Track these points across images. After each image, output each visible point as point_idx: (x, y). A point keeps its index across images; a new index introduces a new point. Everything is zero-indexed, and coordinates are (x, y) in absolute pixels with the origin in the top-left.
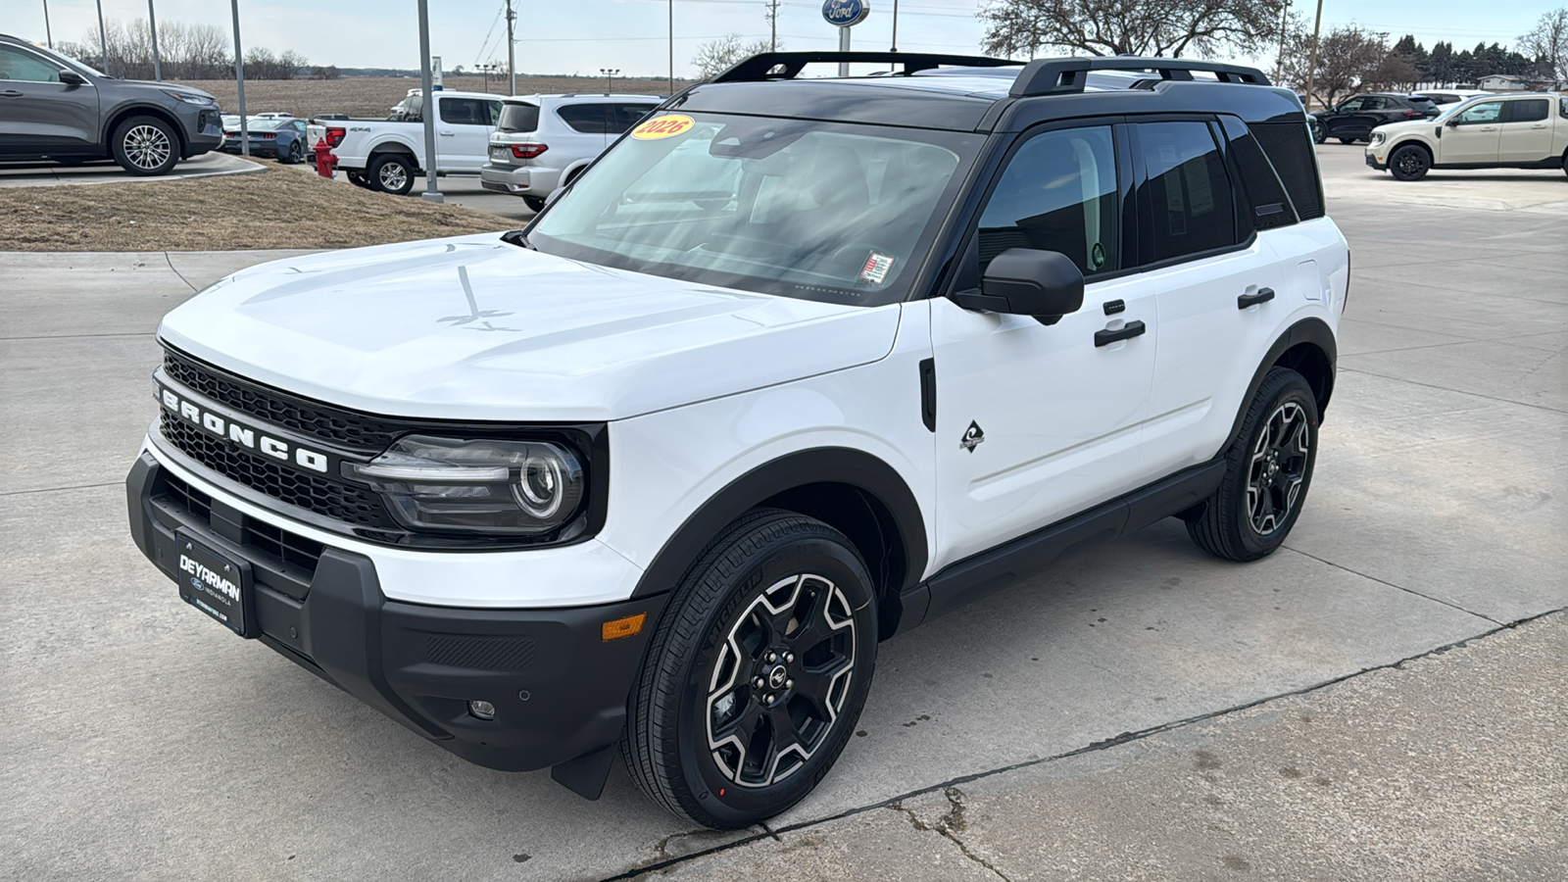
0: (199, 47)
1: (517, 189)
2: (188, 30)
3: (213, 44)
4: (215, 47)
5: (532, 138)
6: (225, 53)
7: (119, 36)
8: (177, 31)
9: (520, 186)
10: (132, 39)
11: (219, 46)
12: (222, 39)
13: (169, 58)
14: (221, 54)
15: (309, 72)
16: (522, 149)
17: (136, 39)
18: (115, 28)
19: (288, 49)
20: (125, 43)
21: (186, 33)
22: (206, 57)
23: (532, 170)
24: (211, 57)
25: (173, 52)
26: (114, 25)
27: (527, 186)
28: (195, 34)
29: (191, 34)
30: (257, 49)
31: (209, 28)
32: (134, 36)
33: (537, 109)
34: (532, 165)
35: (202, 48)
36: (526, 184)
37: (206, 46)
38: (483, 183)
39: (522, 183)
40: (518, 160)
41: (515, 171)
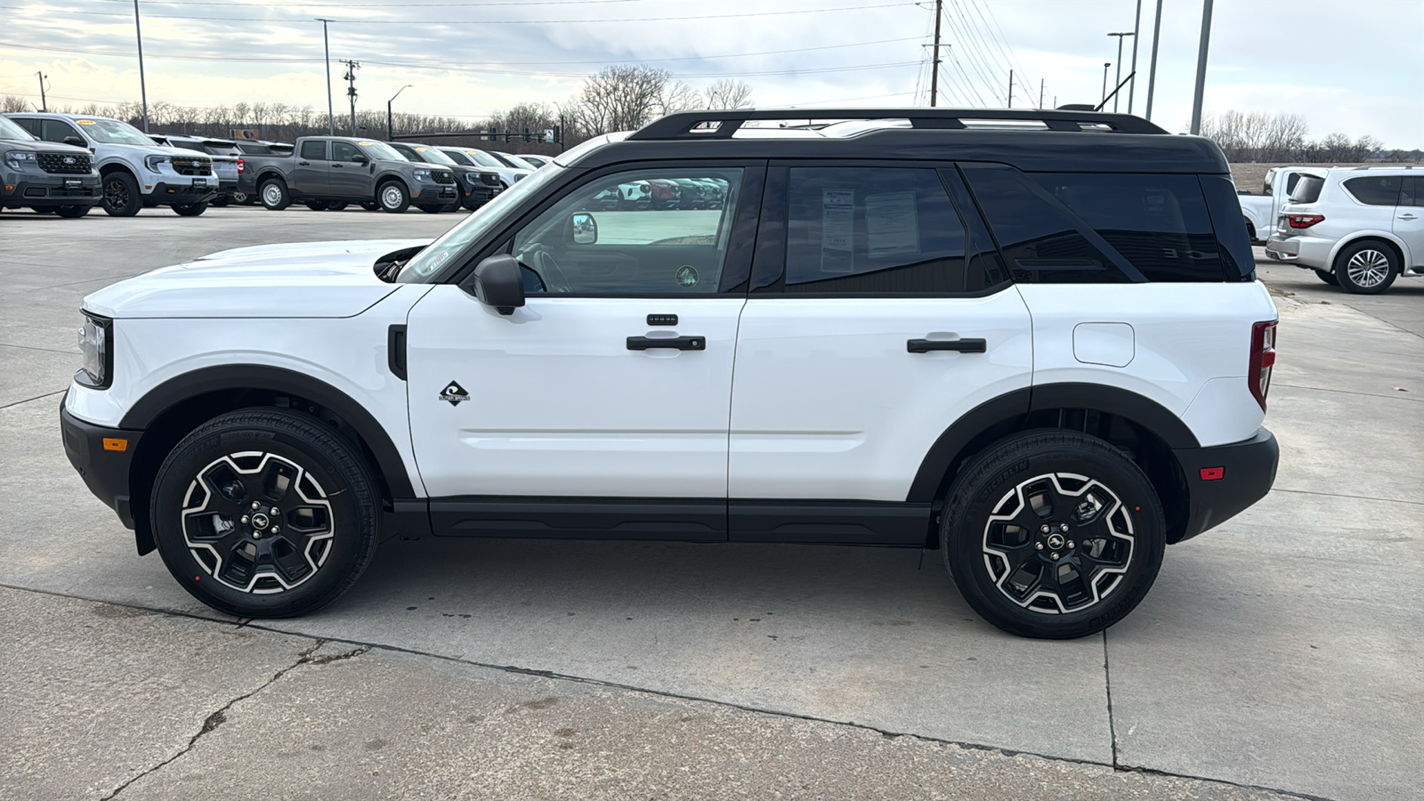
0: (1279, 134)
1: (1286, 257)
2: (1273, 119)
3: (1293, 131)
4: (1294, 134)
5: (1313, 209)
6: (1303, 139)
7: (1210, 126)
8: (1263, 120)
9: (1290, 255)
10: (1221, 128)
11: (1298, 133)
12: (1303, 127)
13: (1251, 144)
14: (1299, 140)
15: (1382, 156)
16: (1298, 220)
17: (1225, 128)
18: (1210, 119)
19: (1366, 135)
20: (1215, 132)
21: (1270, 122)
22: (1285, 142)
23: (1303, 240)
24: (1288, 142)
25: (1255, 139)
26: (1208, 116)
27: (1295, 255)
28: (1278, 122)
29: (1275, 122)
30: (1335, 135)
31: (1292, 117)
32: (1224, 126)
33: (1323, 180)
34: (1304, 235)
35: (1282, 135)
36: (1294, 253)
37: (1286, 133)
38: (1267, 252)
39: (1291, 252)
40: (1293, 230)
41: (1287, 240)
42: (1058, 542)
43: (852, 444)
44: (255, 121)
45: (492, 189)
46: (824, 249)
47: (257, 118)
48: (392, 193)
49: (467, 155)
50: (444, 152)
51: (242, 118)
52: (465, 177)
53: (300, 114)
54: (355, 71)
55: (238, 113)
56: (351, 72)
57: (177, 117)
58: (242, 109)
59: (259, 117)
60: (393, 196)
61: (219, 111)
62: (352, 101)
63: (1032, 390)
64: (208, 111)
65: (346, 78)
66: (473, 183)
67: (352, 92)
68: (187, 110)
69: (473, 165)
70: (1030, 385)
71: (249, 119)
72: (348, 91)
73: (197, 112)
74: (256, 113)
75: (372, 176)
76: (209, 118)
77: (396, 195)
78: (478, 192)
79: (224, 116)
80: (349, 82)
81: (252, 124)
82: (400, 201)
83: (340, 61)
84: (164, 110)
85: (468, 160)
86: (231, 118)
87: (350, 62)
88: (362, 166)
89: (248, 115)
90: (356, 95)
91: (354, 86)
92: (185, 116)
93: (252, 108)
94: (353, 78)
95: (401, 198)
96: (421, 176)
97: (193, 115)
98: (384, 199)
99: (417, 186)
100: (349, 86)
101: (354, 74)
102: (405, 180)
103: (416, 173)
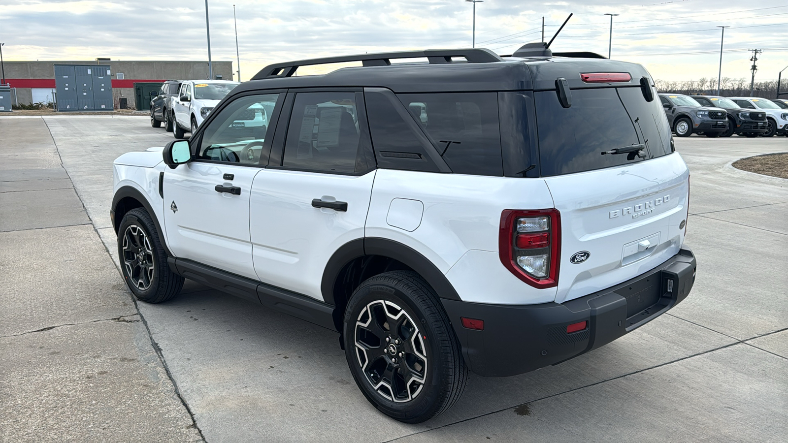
42: (393, 351)
43: (295, 260)
44: (710, 87)
45: (757, 123)
46: (300, 141)
47: (711, 86)
48: (683, 125)
49: (751, 102)
50: (733, 100)
51: (702, 86)
52: (738, 115)
53: (737, 83)
54: (758, 56)
55: (700, 84)
56: (755, 56)
57: (666, 87)
58: (703, 82)
59: (712, 85)
60: (683, 127)
61: (690, 83)
62: (753, 74)
63: (364, 240)
64: (683, 83)
65: (751, 60)
66: (743, 119)
67: (754, 68)
68: (671, 83)
69: (754, 108)
70: (363, 237)
71: (706, 87)
72: (751, 68)
73: (677, 84)
74: (711, 83)
75: (673, 115)
76: (683, 87)
77: (684, 127)
78: (745, 124)
79: (692, 86)
80: (753, 62)
81: (708, 90)
82: (687, 130)
83: (749, 50)
84: (659, 84)
85: (751, 105)
86: (695, 86)
87: (756, 50)
88: (669, 109)
89: (706, 84)
90: (756, 69)
91: (756, 64)
92: (670, 86)
93: (709, 80)
94: (756, 59)
95: (687, 128)
96: (701, 115)
97: (674, 86)
98: (677, 129)
99: (697, 121)
100: (753, 64)
101: (757, 57)
102: (691, 117)
103: (698, 113)
